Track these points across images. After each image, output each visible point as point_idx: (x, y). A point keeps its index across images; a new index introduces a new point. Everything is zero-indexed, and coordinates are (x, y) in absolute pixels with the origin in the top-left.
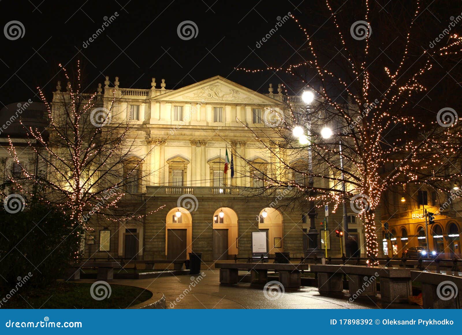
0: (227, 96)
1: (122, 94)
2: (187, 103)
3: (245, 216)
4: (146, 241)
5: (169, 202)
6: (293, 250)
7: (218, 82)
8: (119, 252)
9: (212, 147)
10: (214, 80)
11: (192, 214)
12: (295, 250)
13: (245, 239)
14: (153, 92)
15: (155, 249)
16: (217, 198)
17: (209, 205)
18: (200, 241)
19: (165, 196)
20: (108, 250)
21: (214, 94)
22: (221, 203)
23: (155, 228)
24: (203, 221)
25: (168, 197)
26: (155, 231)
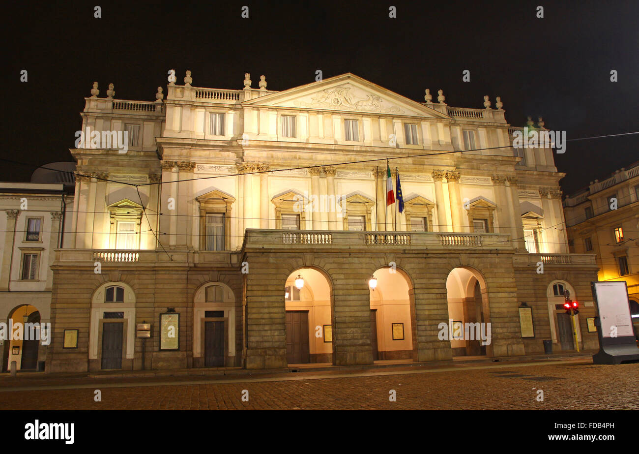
0: (364, 103)
1: (197, 97)
2: (301, 110)
3: (424, 281)
4: (248, 329)
5: (289, 257)
6: (505, 339)
7: (348, 83)
8: (195, 352)
9: (344, 179)
10: (342, 79)
11: (333, 280)
12: (509, 339)
13: (427, 323)
14: (248, 94)
15: (267, 345)
16: (375, 251)
17: (361, 263)
18: (348, 327)
19: (282, 247)
20: (176, 347)
21: (343, 99)
22: (383, 259)
23: (266, 305)
24: (353, 292)
25: (287, 249)
26: (266, 311)
